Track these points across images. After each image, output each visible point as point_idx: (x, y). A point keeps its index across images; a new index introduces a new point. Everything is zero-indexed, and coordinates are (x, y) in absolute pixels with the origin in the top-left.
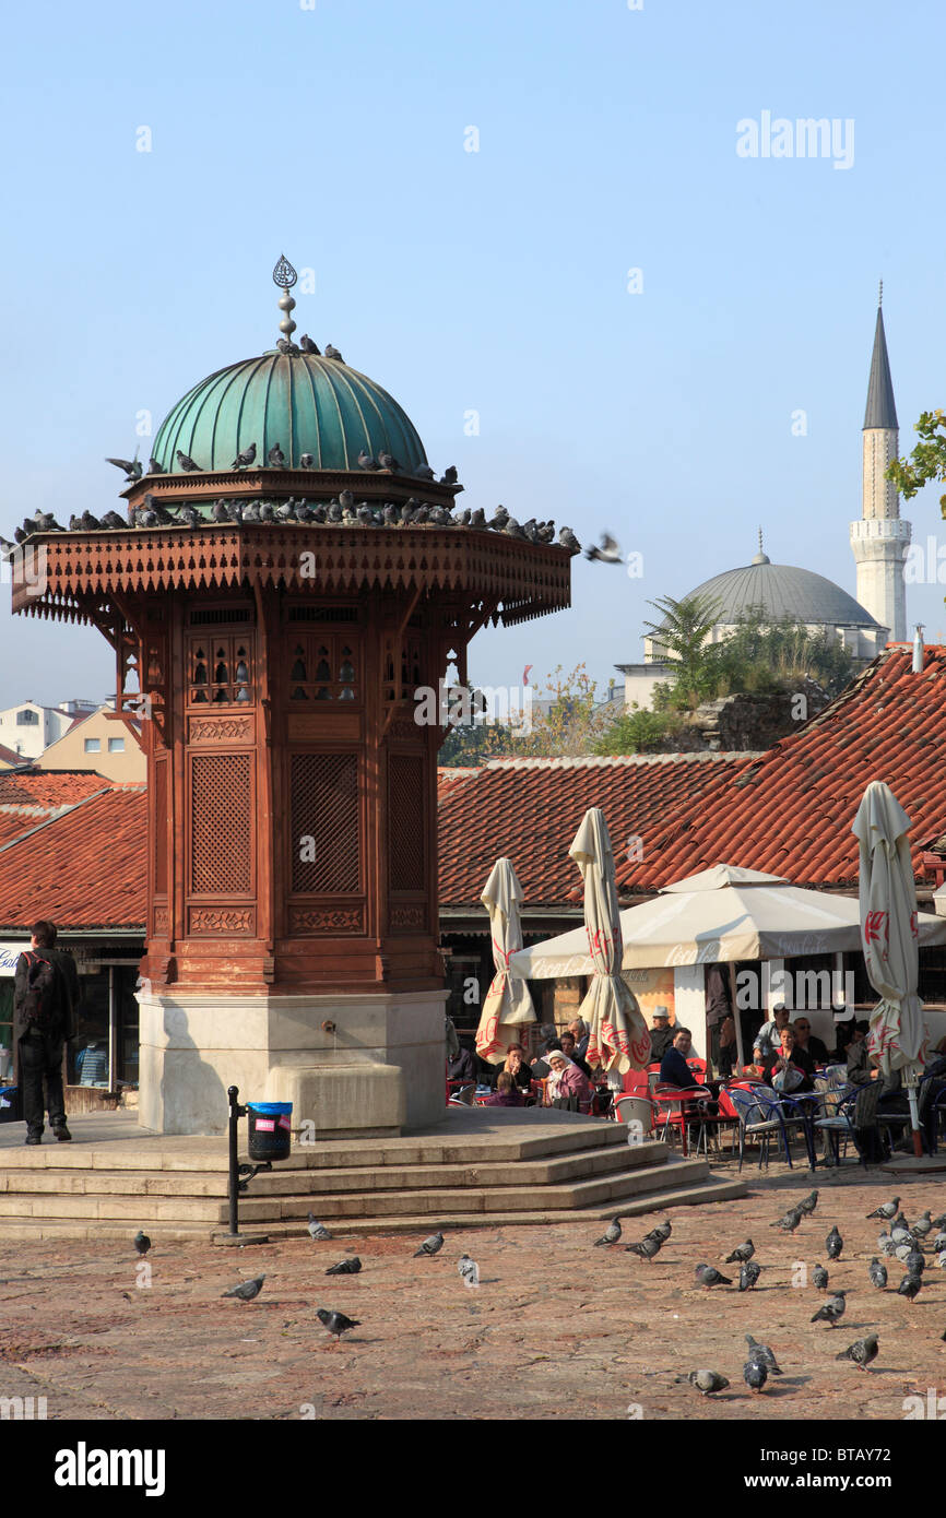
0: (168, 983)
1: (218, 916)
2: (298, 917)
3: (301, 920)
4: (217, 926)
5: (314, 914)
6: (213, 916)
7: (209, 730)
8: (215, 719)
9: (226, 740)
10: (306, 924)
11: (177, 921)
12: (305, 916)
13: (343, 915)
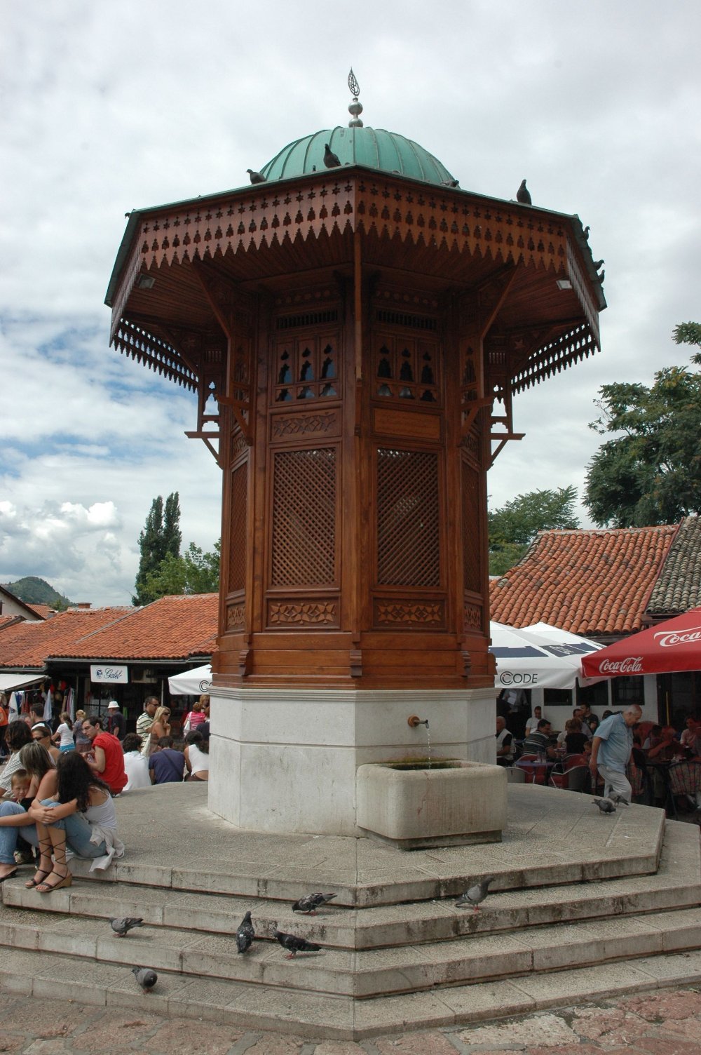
0: (245, 676)
1: (298, 608)
2: (383, 610)
3: (386, 613)
4: (297, 618)
5: (398, 607)
6: (293, 608)
7: (293, 426)
8: (299, 416)
9: (309, 434)
10: (390, 617)
11: (255, 614)
12: (390, 609)
13: (424, 609)
